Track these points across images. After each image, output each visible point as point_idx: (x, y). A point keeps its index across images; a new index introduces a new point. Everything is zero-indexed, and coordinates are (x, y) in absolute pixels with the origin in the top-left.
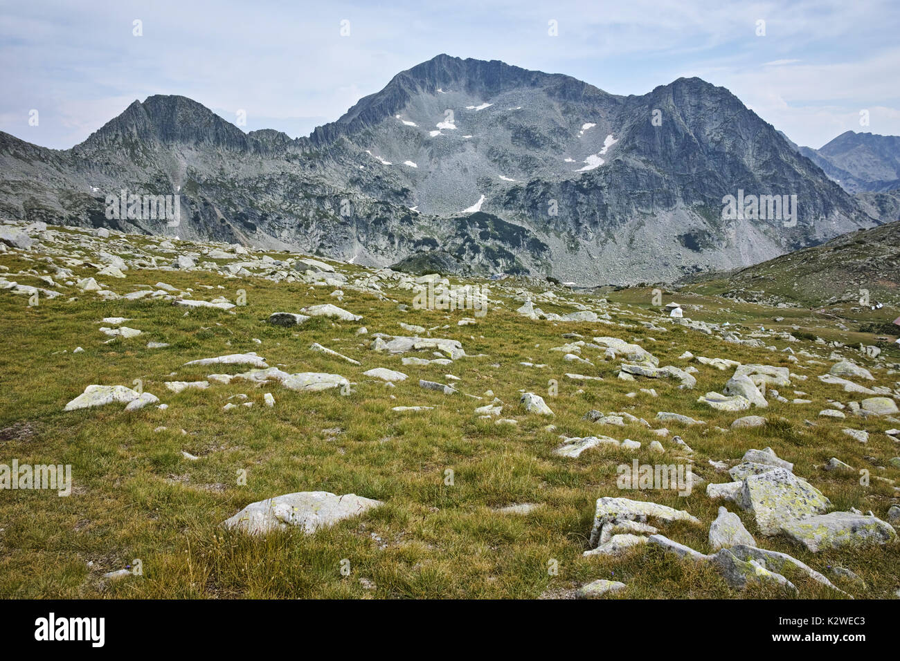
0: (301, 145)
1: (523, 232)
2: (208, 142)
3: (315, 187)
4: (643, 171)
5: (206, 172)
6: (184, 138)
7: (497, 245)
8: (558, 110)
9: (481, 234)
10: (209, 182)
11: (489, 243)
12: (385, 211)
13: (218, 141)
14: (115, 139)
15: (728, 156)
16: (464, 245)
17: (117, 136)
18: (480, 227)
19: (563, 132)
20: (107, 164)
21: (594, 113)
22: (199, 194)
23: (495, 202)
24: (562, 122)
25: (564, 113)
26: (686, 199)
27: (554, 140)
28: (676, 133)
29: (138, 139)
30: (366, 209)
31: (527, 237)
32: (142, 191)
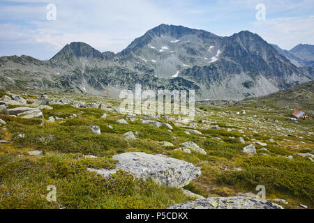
4: (230, 62)
5: (91, 67)
12: (148, 78)
15: (258, 56)
19: (203, 49)
22: (90, 74)
23: (182, 73)
24: (203, 46)
26: (244, 71)
27: (201, 52)
28: (241, 49)
32: (73, 73)
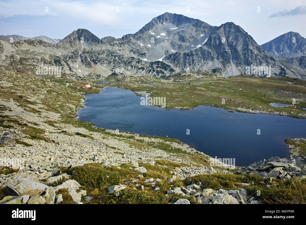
1: (169, 66)
2: (90, 41)
3: (114, 53)
4: (207, 50)
5: (88, 49)
7: (160, 70)
8: (195, 31)
9: (157, 67)
10: (88, 52)
11: (158, 69)
12: (132, 60)
13: (92, 41)
16: (151, 69)
17: (68, 40)
18: (157, 65)
20: (64, 47)
22: (85, 55)
23: (166, 58)
24: (194, 34)
26: (218, 59)
29: (73, 40)
30: (127, 59)
31: (170, 68)
32: (71, 54)
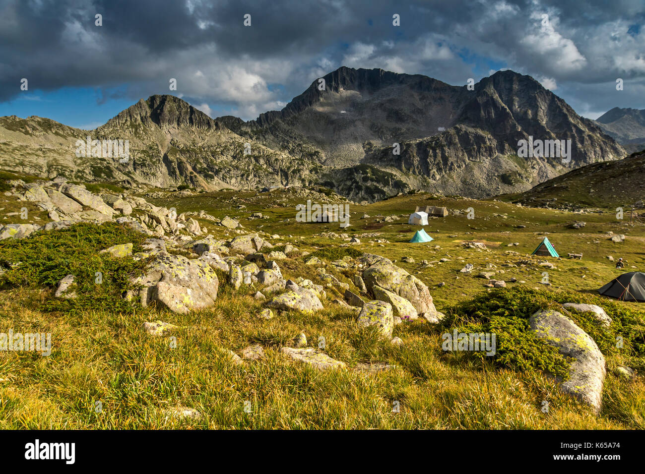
0: (251, 125)
1: (392, 176)
2: (186, 123)
3: (254, 150)
4: (472, 133)
5: (183, 142)
6: (170, 122)
7: (374, 185)
8: (417, 98)
9: (363, 178)
10: (185, 148)
11: (369, 184)
12: (300, 165)
13: (191, 122)
14: (125, 123)
15: (532, 121)
16: (352, 185)
17: (126, 120)
18: (362, 174)
19: (420, 111)
20: (118, 138)
21: (441, 98)
22: (178, 156)
24: (419, 105)
25: (421, 99)
26: (502, 150)
27: (414, 117)
28: (495, 106)
29: (141, 123)
30: (287, 164)
31: (394, 179)
32: (139, 155)
